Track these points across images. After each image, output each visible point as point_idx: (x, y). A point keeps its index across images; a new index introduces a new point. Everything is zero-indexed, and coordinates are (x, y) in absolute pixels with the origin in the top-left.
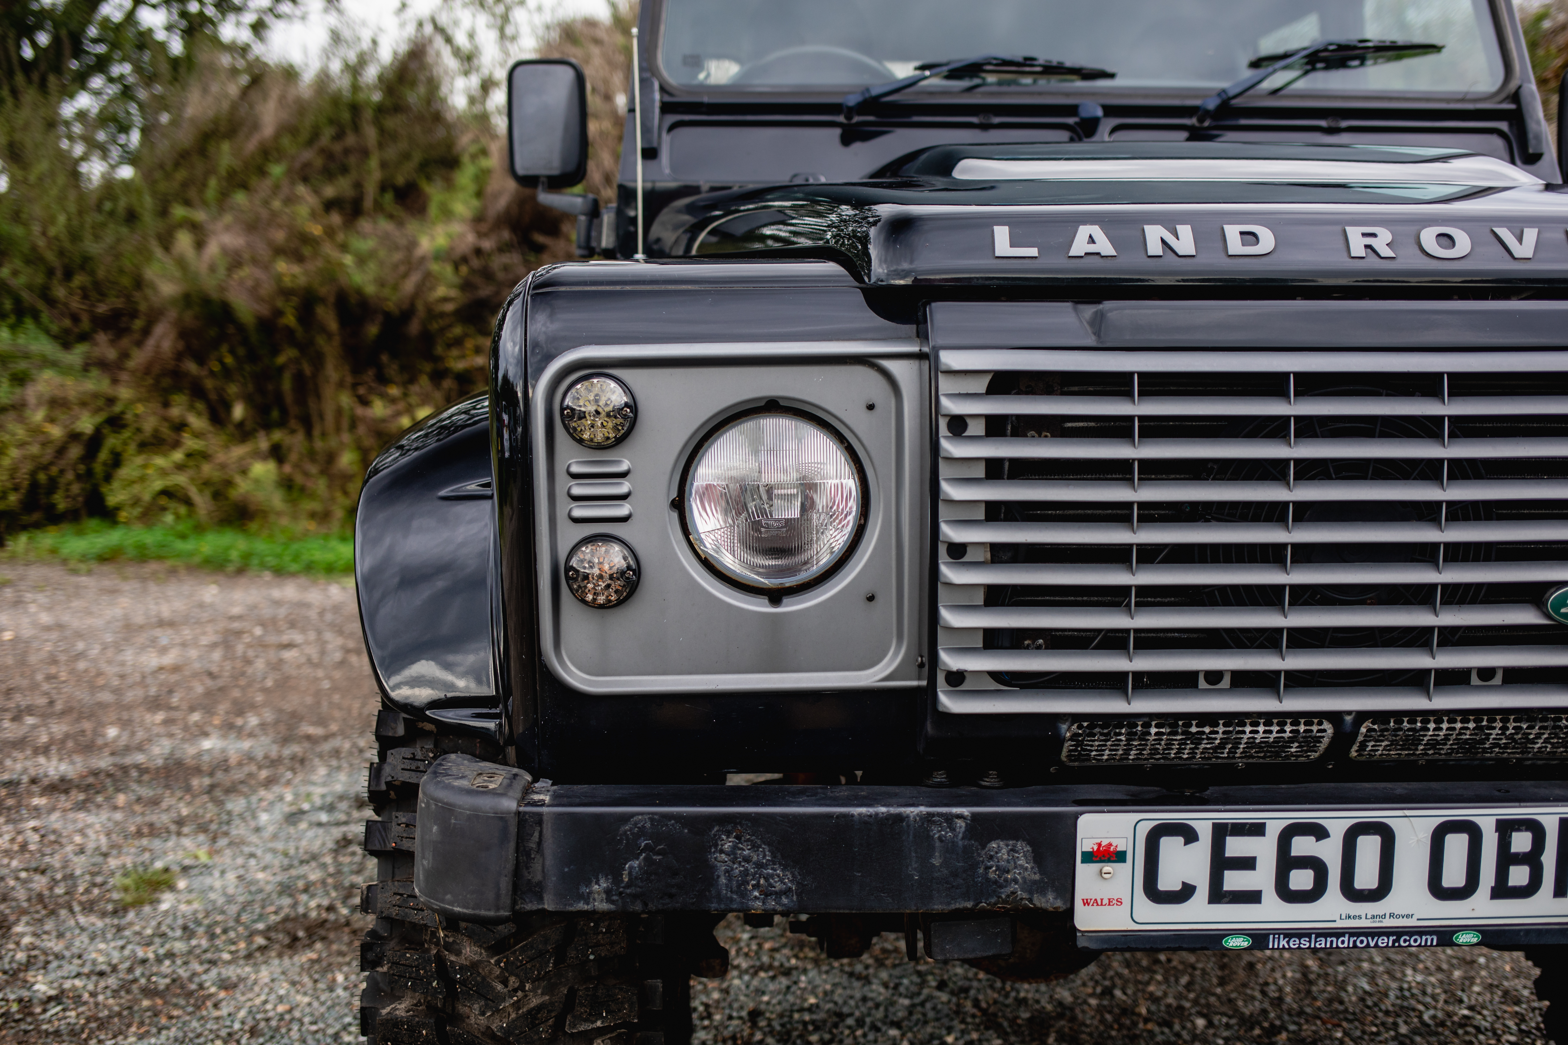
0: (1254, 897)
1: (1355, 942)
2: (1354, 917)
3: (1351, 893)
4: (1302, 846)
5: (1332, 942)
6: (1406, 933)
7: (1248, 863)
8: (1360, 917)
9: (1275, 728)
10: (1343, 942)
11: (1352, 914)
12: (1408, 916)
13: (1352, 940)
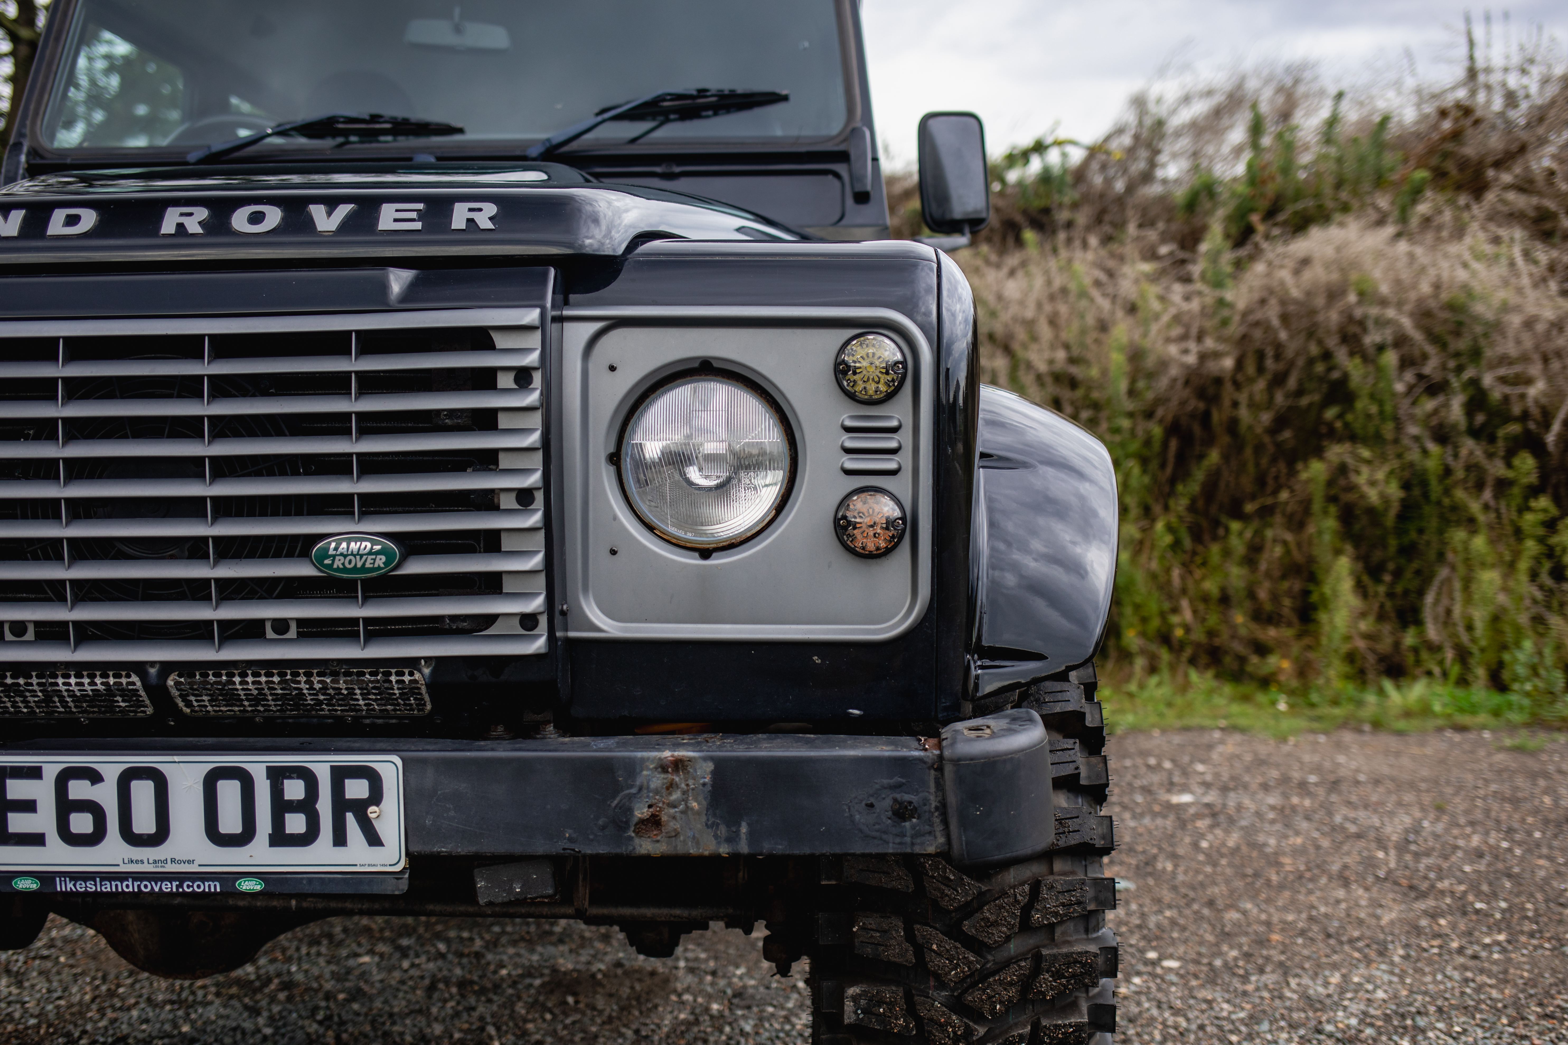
0: (37, 840)
1: (139, 886)
2: (137, 862)
3: (130, 837)
4: (78, 790)
5: (117, 886)
6: (189, 879)
7: (29, 806)
8: (142, 862)
9: (86, 681)
10: (127, 886)
11: (134, 859)
12: (189, 862)
13: (136, 884)
